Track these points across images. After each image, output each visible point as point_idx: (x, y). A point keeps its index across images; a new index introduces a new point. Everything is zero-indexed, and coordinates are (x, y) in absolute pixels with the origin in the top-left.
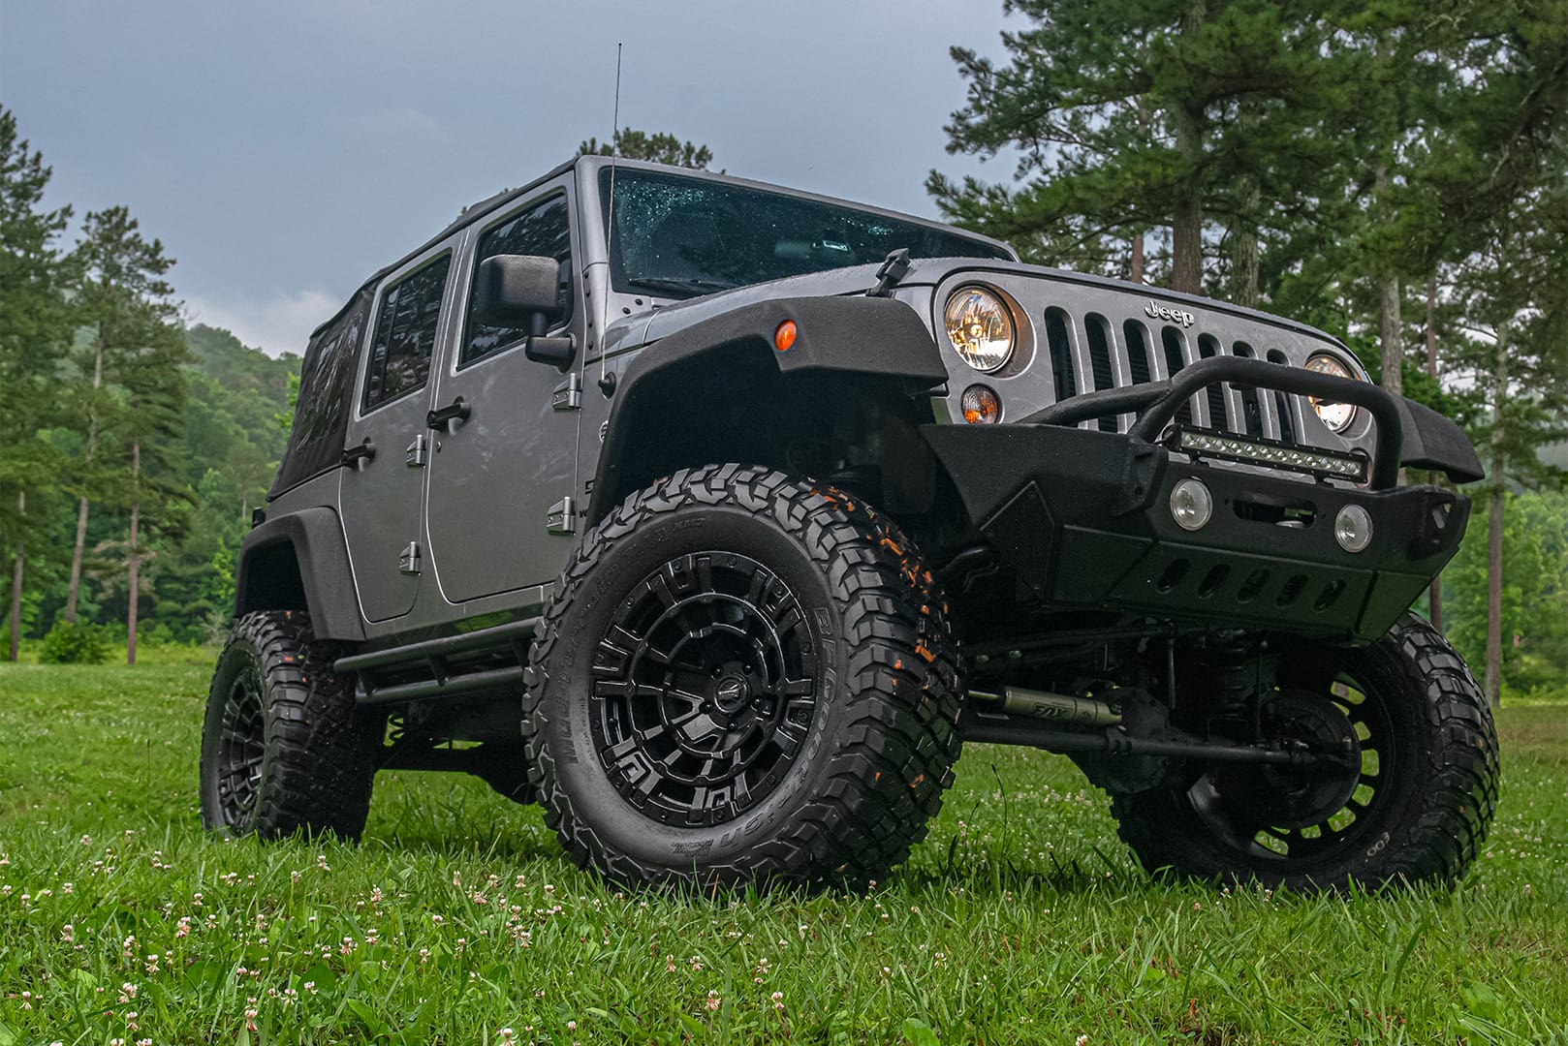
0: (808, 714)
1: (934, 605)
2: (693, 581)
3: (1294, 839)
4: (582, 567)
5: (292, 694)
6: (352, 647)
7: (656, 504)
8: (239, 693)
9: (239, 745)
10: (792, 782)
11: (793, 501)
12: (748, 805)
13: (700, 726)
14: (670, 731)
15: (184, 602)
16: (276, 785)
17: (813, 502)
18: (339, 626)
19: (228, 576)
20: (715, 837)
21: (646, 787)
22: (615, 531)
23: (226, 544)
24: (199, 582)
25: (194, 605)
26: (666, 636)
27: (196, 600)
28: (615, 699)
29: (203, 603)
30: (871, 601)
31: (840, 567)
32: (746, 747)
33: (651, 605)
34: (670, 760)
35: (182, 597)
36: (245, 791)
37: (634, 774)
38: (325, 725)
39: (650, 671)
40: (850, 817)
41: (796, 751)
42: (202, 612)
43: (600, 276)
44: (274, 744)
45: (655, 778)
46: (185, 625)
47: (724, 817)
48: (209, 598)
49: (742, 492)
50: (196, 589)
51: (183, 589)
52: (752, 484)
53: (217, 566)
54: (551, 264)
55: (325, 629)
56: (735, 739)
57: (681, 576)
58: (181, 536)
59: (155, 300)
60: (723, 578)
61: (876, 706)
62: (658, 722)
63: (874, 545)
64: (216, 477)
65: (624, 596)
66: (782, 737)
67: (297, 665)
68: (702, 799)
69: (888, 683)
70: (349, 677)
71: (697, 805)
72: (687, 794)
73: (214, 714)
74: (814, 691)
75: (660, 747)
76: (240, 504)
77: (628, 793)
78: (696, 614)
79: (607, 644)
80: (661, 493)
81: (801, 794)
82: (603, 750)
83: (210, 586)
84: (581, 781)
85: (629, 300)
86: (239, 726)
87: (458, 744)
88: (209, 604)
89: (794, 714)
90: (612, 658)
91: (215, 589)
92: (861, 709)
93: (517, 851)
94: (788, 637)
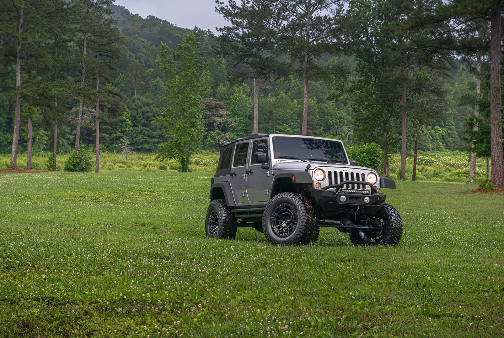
0: (296, 224)
1: (312, 211)
2: (283, 207)
3: (376, 240)
4: (269, 205)
5: (224, 215)
6: (234, 208)
7: (278, 197)
8: (213, 214)
9: (213, 223)
10: (294, 232)
11: (295, 198)
12: (289, 235)
13: (284, 225)
14: (280, 226)
15: (110, 134)
16: (221, 230)
17: (297, 198)
18: (231, 204)
19: (130, 122)
20: (285, 239)
21: (277, 233)
22: (273, 200)
23: (128, 108)
24: (117, 125)
25: (115, 135)
26: (280, 214)
27: (116, 133)
28: (274, 222)
29: (118, 134)
30: (303, 211)
31: (300, 207)
32: (289, 228)
33: (278, 210)
34: (280, 229)
35: (110, 131)
36: (214, 231)
37: (276, 231)
38: (229, 220)
39: (278, 218)
40: (301, 237)
41: (295, 229)
42: (118, 138)
43: (272, 156)
44: (220, 223)
45: (278, 231)
46: (111, 144)
47: (286, 236)
48: (121, 132)
49: (289, 196)
50: (116, 128)
51: (110, 128)
52: (290, 195)
53: (124, 118)
54: (265, 154)
55: (229, 204)
56: (288, 227)
57: (282, 206)
58: (116, 111)
59: (106, 16)
60: (287, 207)
61: (303, 223)
62: (279, 224)
63: (304, 204)
64: (123, 77)
65: (275, 208)
66: (293, 227)
67: (224, 210)
68: (284, 234)
69: (305, 221)
70: (234, 213)
71: (283, 235)
72: (282, 234)
73: (208, 217)
74: (297, 221)
75: (279, 228)
76: (134, 89)
77: (275, 233)
78: (284, 211)
79: (273, 214)
80: (279, 196)
81: (295, 234)
82: (272, 228)
83: (122, 126)
84: (269, 232)
85: (277, 160)
86: (213, 219)
87: (250, 222)
88: (122, 135)
89: (295, 224)
90: (273, 216)
91: (124, 128)
92: (302, 224)
93: (261, 241)
94: (294, 215)
